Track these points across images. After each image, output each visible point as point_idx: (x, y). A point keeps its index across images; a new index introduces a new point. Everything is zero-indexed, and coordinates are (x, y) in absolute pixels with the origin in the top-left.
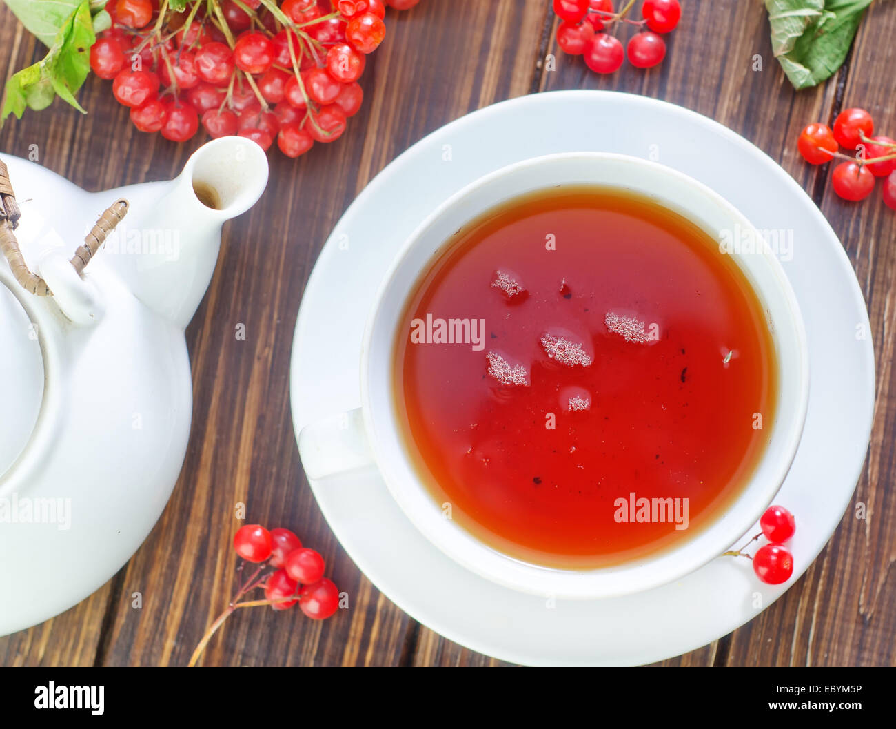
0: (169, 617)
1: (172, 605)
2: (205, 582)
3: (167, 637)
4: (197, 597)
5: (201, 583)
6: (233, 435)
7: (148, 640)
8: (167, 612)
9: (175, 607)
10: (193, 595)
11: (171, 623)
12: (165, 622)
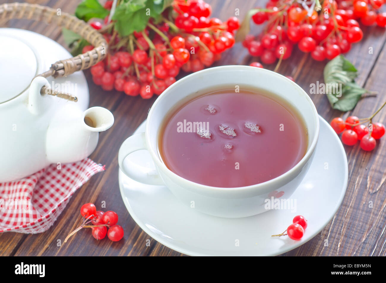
0: (49, 237)
1: (52, 234)
2: (68, 228)
3: (47, 244)
4: (63, 232)
5: (66, 228)
6: (95, 185)
7: (39, 243)
8: (50, 236)
9: (53, 234)
10: (62, 231)
11: (50, 239)
12: (47, 238)
